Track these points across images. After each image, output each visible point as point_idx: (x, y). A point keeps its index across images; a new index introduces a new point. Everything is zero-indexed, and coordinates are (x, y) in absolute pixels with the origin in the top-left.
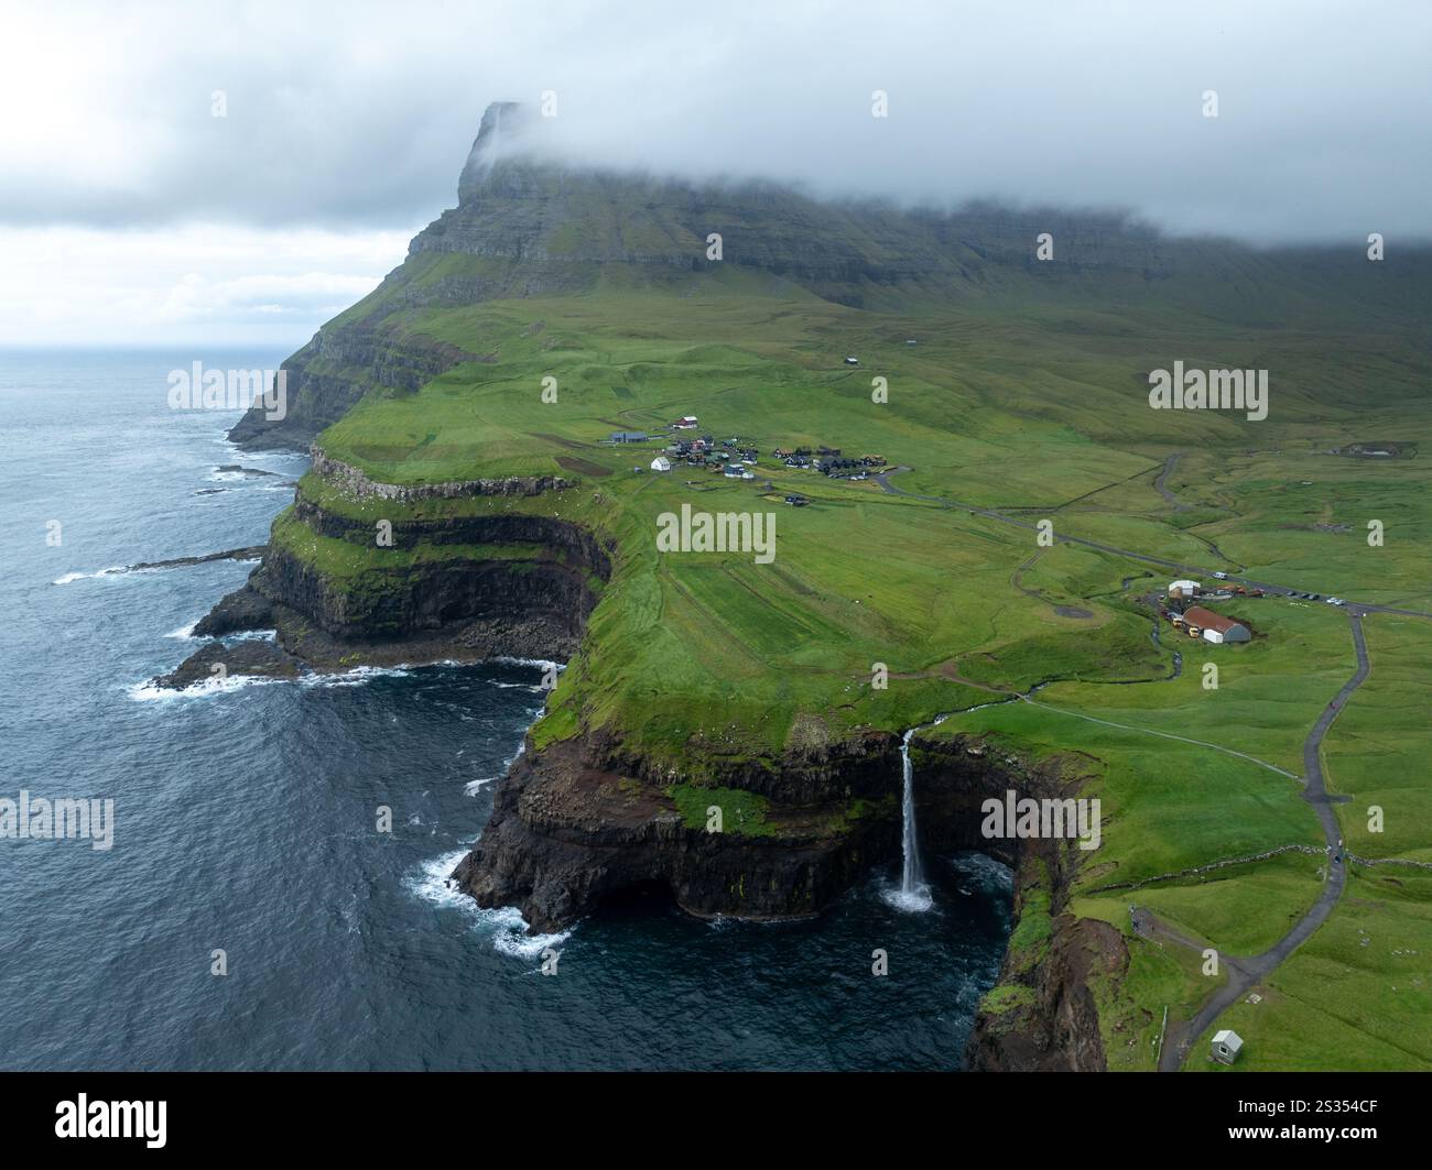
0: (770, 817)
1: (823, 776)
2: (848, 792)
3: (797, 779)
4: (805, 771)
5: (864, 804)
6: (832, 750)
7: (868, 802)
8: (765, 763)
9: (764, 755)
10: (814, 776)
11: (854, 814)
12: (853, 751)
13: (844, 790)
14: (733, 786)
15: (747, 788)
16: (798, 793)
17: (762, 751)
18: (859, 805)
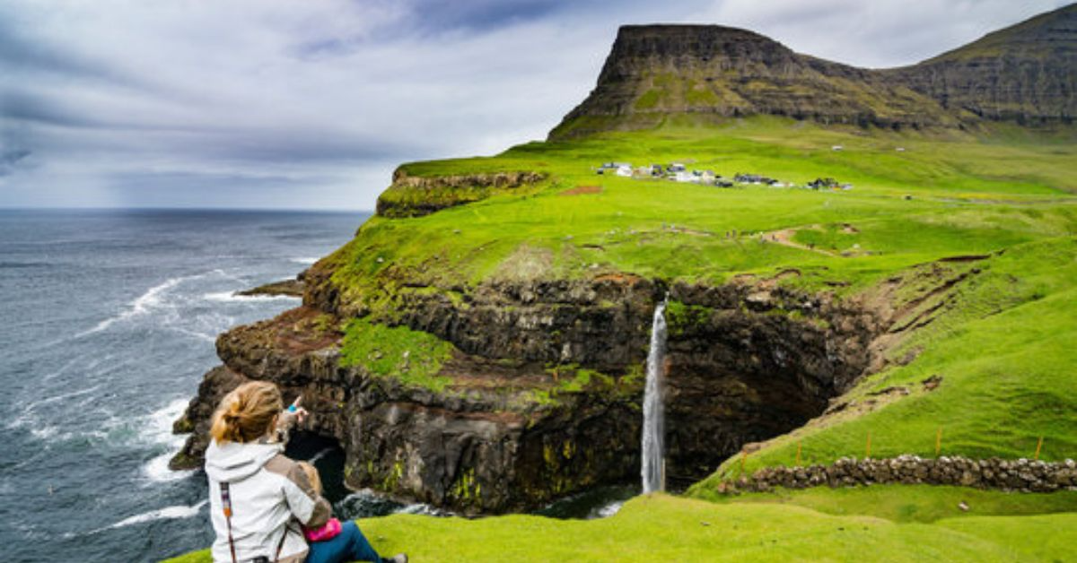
0: (448, 369)
1: (523, 320)
2: (566, 352)
3: (488, 319)
4: (499, 310)
5: (593, 377)
6: (543, 286)
7: (599, 375)
8: (455, 299)
9: (457, 289)
10: (508, 318)
11: (574, 386)
12: (576, 294)
13: (560, 349)
14: (415, 325)
15: (430, 329)
16: (490, 341)
17: (455, 283)
18: (584, 376)
